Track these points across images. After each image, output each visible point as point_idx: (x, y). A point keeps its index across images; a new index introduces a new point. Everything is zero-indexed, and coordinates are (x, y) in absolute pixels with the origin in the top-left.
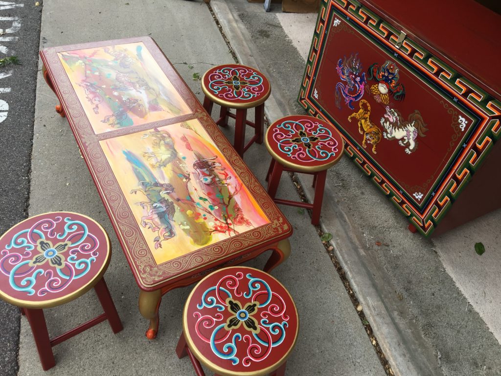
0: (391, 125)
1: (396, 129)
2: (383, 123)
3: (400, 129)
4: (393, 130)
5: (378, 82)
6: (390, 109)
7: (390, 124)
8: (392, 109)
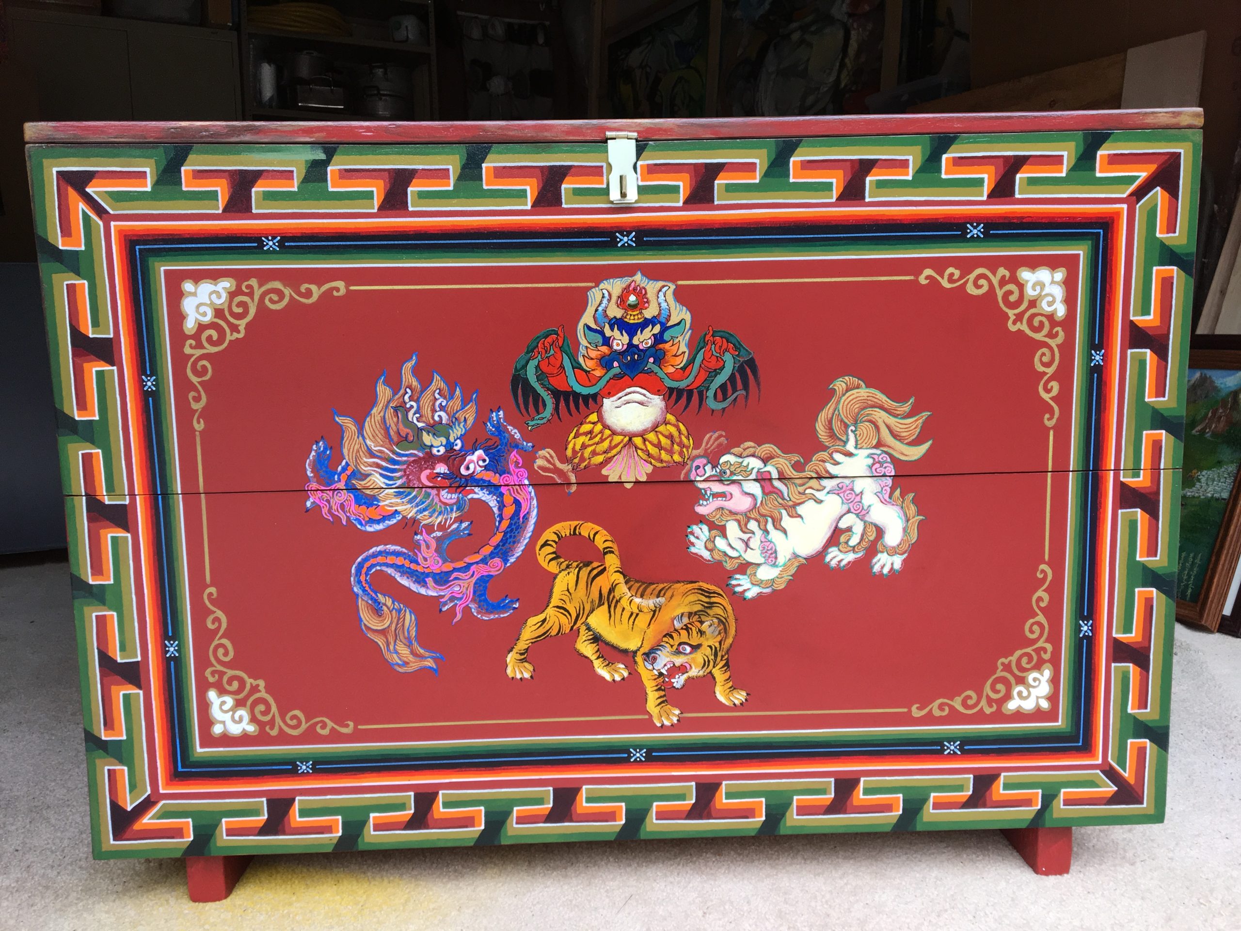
0: (753, 525)
1: (787, 522)
2: (710, 546)
3: (800, 510)
4: (775, 535)
5: (593, 402)
6: (714, 467)
7: (744, 528)
8: (723, 459)
